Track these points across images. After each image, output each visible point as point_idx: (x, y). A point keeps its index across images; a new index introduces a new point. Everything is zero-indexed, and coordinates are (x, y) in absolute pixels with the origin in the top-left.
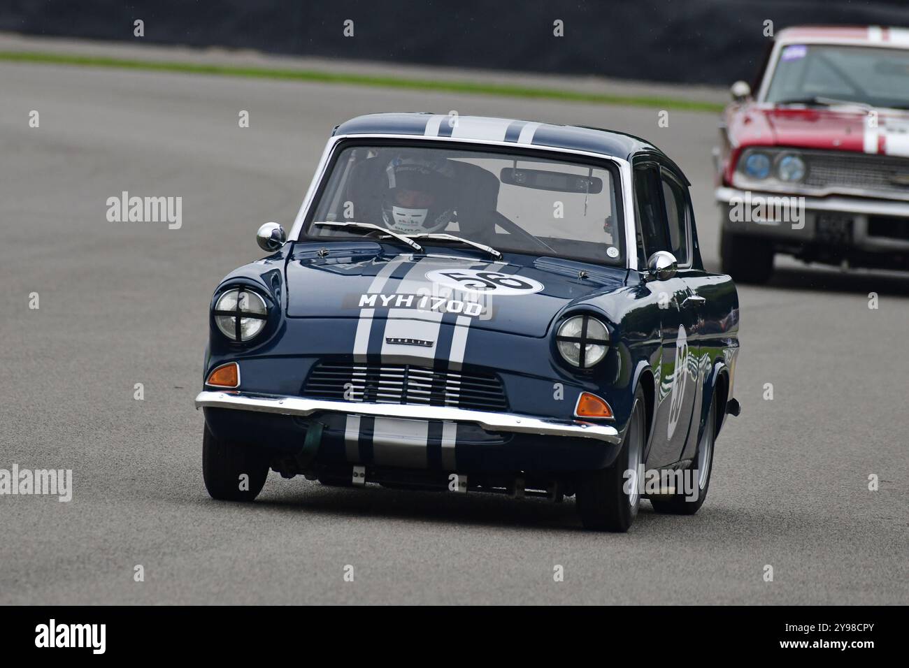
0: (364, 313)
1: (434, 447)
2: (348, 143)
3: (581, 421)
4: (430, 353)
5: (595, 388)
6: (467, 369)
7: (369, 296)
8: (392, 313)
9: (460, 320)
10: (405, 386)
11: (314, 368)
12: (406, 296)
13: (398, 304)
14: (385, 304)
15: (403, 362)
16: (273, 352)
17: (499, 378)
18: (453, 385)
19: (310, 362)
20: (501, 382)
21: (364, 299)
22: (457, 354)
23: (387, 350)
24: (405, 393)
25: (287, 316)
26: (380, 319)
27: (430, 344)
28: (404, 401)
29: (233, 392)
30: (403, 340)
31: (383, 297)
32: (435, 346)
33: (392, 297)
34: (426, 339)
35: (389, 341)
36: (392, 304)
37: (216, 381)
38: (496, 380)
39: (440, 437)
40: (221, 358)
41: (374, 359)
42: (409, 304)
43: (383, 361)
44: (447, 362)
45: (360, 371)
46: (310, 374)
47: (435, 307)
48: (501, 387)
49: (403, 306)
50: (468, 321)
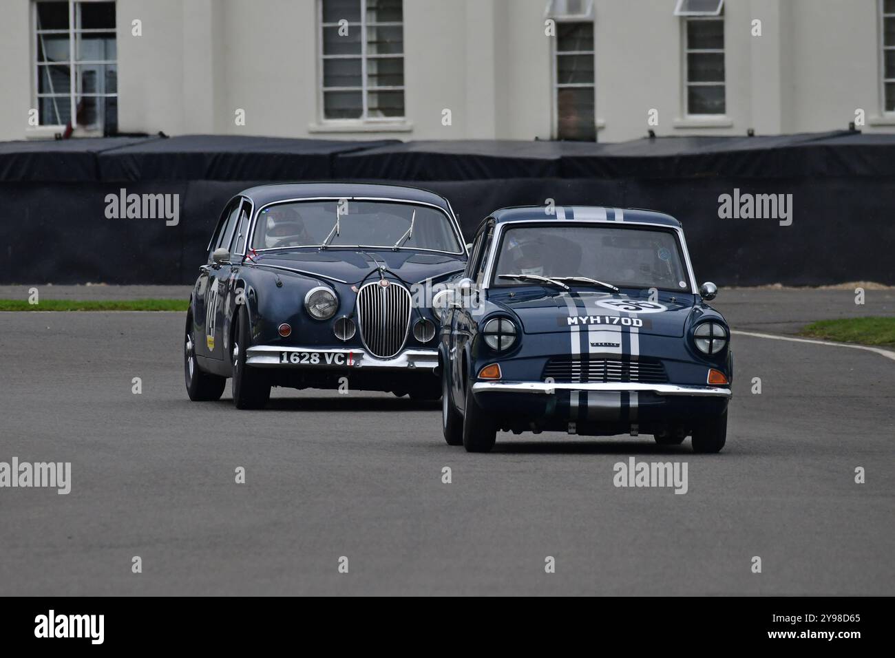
0: (573, 328)
1: (625, 408)
2: (508, 227)
3: (711, 386)
4: (619, 351)
5: (716, 366)
6: (641, 359)
7: (572, 318)
8: (590, 328)
9: (632, 330)
10: (606, 372)
11: (547, 364)
12: (595, 317)
13: (592, 322)
14: (584, 322)
15: (602, 357)
16: (519, 355)
17: (661, 363)
18: (634, 369)
19: (543, 361)
20: (662, 366)
21: (570, 321)
22: (635, 350)
23: (592, 350)
24: (605, 376)
25: (525, 333)
26: (584, 332)
27: (618, 345)
28: (605, 381)
29: (498, 381)
30: (601, 344)
31: (581, 318)
32: (621, 346)
33: (587, 318)
34: (615, 342)
35: (593, 345)
36: (588, 322)
37: (485, 375)
38: (659, 365)
39: (629, 401)
40: (486, 361)
41: (585, 357)
42: (599, 322)
43: (591, 357)
44: (630, 355)
45: (576, 365)
46: (545, 367)
47: (615, 322)
48: (662, 369)
49: (596, 323)
50: (637, 330)
